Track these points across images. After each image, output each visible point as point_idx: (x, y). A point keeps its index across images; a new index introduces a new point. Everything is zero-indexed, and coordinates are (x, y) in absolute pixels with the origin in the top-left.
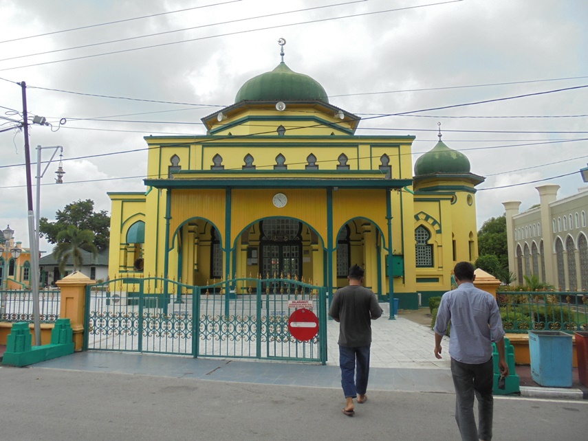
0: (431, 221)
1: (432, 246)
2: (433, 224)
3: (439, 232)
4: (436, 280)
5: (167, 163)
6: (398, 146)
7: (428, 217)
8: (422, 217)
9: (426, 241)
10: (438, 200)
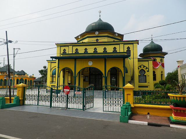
0: (145, 68)
1: (146, 76)
2: (146, 69)
3: (148, 71)
4: (147, 87)
5: (62, 51)
6: (133, 44)
7: (144, 66)
8: (142, 66)
9: (144, 74)
10: (148, 61)
